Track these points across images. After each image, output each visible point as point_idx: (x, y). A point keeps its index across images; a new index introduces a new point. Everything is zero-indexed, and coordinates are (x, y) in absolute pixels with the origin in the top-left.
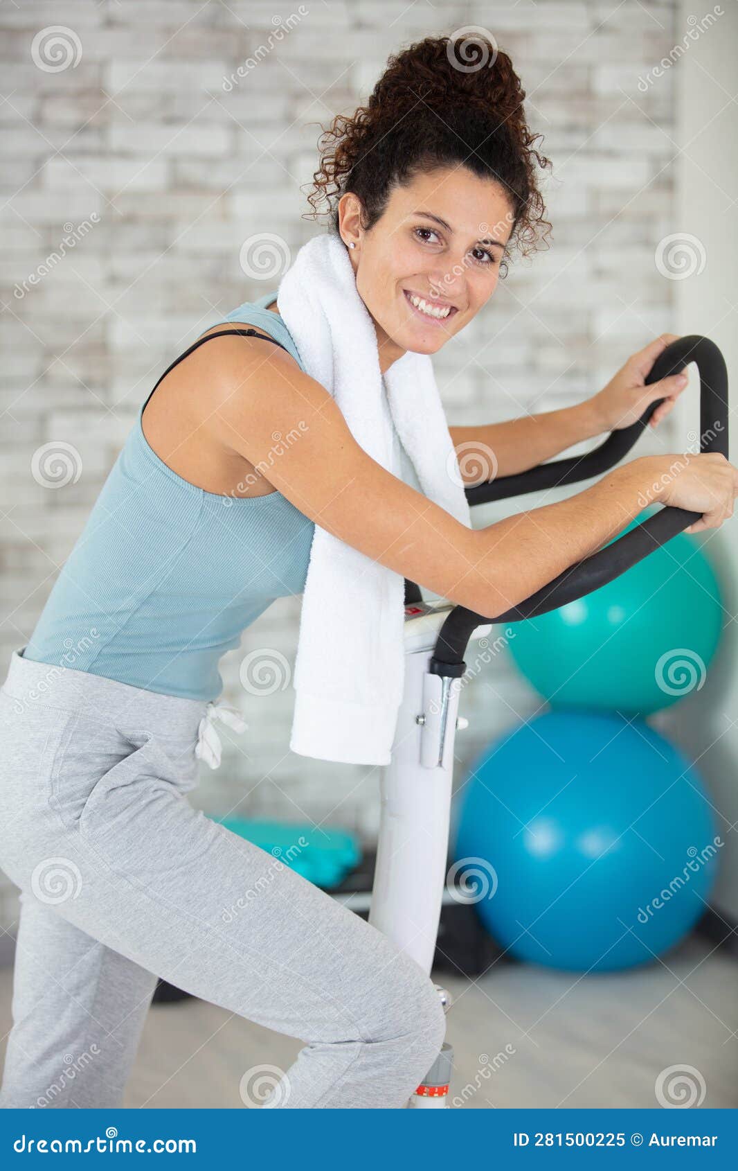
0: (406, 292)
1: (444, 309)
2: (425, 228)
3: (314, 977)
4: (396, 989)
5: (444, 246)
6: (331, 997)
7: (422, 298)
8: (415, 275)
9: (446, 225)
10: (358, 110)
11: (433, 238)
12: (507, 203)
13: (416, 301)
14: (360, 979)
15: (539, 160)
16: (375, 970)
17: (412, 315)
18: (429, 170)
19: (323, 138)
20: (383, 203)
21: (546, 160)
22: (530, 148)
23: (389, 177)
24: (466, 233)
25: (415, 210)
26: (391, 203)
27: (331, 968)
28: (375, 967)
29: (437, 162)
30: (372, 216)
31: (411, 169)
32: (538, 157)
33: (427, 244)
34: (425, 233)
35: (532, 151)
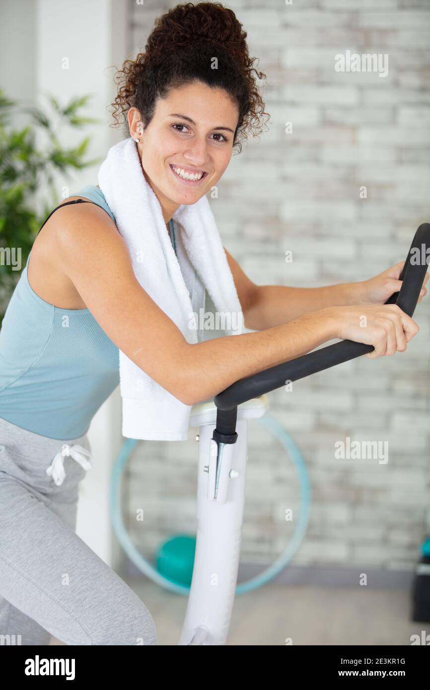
0: (171, 166)
1: (197, 175)
2: (178, 124)
3: (67, 602)
4: (117, 617)
5: (192, 134)
6: (77, 616)
7: (181, 168)
8: (175, 154)
9: (191, 121)
10: (138, 55)
11: (185, 129)
12: (231, 103)
13: (178, 171)
14: (94, 607)
15: (258, 75)
16: (105, 602)
17: (176, 180)
18: (178, 87)
19: (118, 75)
20: (153, 111)
21: (261, 74)
22: (251, 68)
23: (155, 94)
24: (204, 125)
25: (171, 113)
26: (157, 110)
27: (78, 598)
28: (105, 601)
29: (183, 80)
30: (147, 120)
31: (168, 88)
32: (257, 73)
33: (181, 133)
34: (179, 127)
35: (252, 70)
